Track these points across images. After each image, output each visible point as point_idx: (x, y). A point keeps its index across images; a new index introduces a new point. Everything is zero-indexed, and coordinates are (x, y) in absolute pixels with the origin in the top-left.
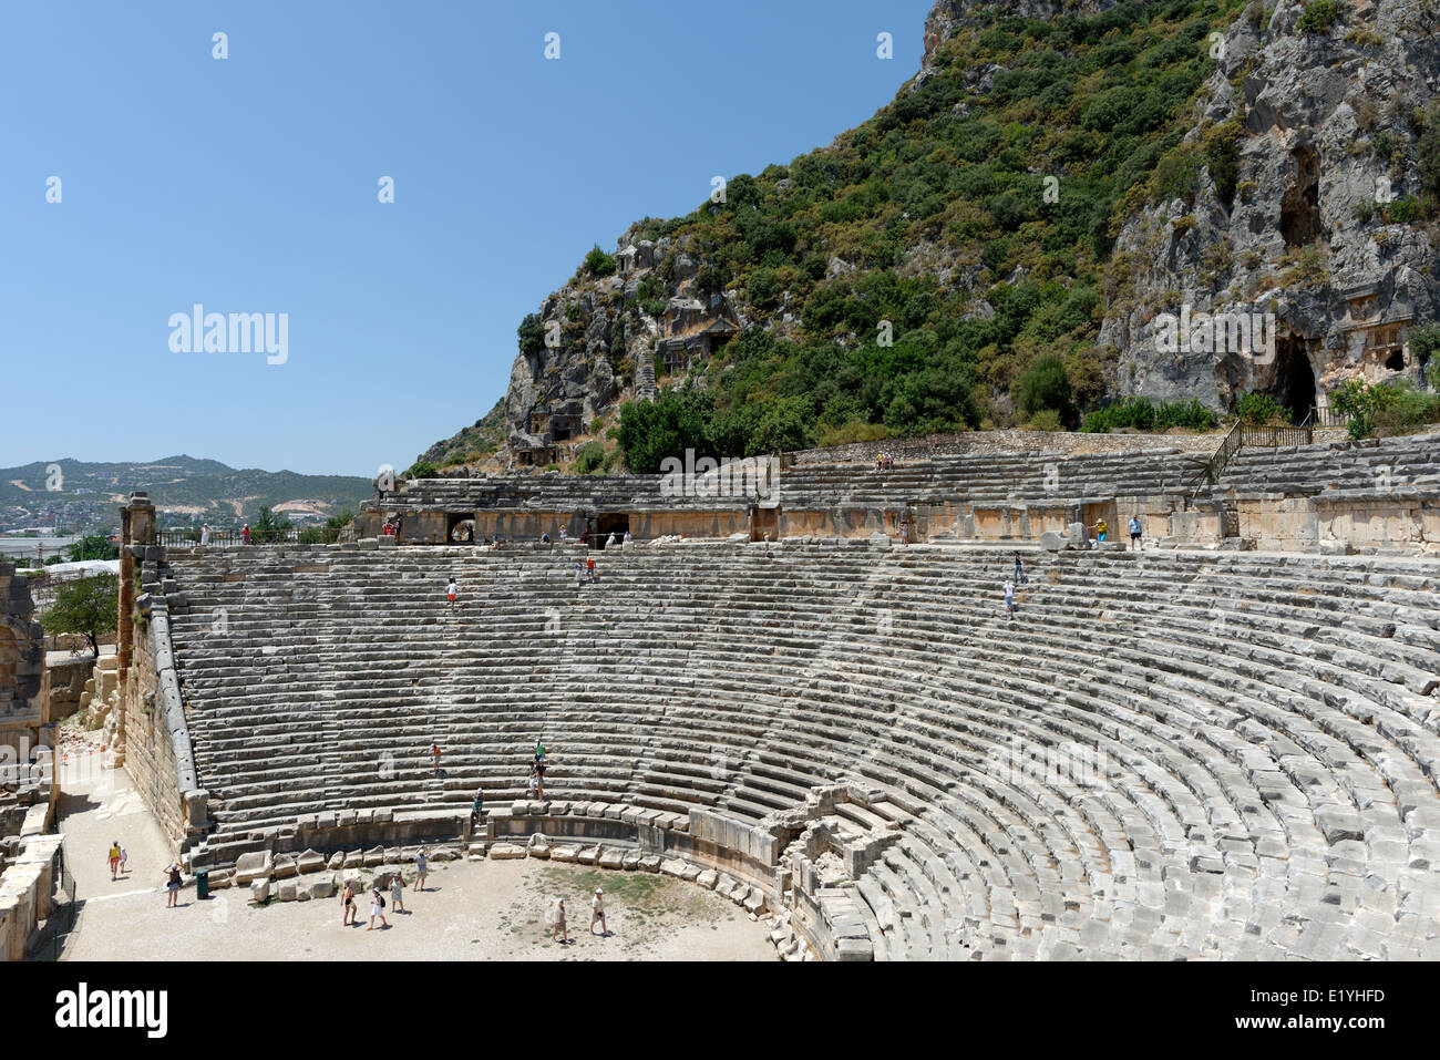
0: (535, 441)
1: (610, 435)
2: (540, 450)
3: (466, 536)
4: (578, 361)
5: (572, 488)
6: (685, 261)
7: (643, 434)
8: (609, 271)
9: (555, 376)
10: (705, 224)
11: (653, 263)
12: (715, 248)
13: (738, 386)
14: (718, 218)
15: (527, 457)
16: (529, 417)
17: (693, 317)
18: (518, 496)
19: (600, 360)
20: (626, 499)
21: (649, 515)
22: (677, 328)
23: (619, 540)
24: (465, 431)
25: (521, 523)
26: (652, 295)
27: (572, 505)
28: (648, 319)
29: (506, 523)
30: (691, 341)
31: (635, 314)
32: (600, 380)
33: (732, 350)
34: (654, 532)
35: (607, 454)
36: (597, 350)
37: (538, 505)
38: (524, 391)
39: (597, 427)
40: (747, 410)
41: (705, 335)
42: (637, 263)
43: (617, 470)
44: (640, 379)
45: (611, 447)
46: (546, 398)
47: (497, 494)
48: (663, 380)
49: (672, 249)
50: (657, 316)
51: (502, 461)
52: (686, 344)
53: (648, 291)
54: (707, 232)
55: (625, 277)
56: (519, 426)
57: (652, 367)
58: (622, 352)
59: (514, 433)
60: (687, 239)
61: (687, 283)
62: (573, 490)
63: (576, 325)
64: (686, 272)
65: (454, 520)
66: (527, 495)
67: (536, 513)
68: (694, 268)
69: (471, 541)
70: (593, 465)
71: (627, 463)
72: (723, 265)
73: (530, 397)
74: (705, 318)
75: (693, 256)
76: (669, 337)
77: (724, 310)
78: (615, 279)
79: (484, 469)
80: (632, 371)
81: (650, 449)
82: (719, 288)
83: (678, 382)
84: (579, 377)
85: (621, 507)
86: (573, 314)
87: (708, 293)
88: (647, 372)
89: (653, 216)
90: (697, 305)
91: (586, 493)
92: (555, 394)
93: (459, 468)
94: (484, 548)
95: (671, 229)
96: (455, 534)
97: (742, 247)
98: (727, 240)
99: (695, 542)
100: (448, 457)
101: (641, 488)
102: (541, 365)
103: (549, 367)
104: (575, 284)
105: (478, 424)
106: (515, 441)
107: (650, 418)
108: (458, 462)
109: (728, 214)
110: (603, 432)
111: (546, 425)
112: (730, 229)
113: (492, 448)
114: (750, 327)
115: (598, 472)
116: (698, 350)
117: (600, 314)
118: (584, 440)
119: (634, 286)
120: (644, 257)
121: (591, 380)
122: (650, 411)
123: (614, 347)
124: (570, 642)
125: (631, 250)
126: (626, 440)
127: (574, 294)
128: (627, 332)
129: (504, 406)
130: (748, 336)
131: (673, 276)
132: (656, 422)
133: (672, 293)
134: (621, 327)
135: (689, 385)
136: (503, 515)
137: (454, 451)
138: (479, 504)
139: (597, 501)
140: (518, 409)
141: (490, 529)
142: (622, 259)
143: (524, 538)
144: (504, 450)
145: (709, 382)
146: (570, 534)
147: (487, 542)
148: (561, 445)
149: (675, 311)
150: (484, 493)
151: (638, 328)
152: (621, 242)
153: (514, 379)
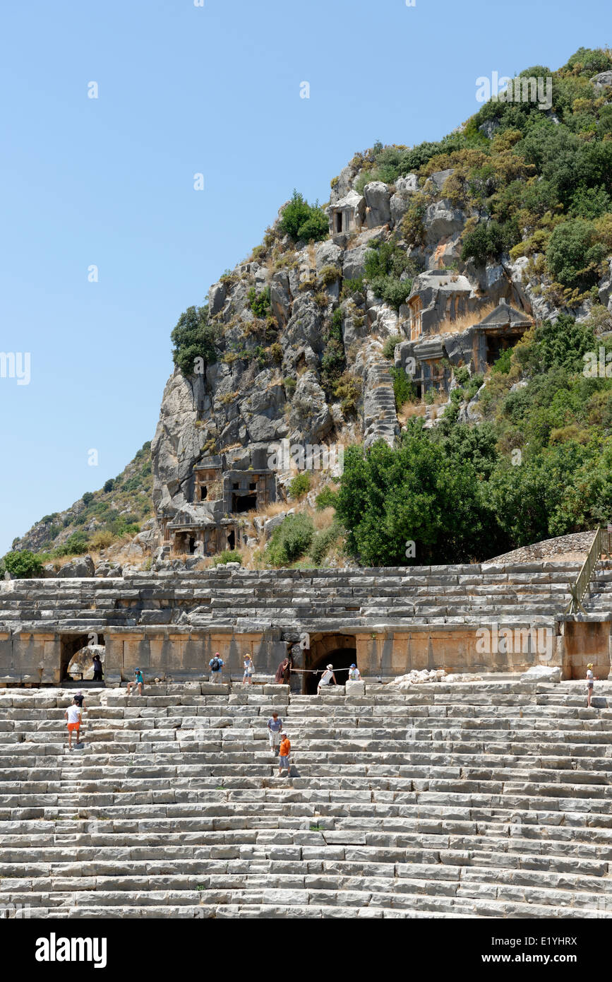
0: (201, 514)
1: (322, 502)
2: (208, 529)
3: (89, 672)
4: (270, 381)
5: (262, 590)
6: (441, 212)
7: (379, 501)
8: (318, 234)
9: (232, 407)
10: (472, 151)
11: (389, 219)
12: (491, 190)
13: (535, 416)
14: (496, 140)
15: (186, 541)
16: (191, 474)
17: (458, 303)
18: (174, 605)
19: (305, 378)
20: (351, 609)
21: (390, 636)
22: (430, 323)
23: (341, 678)
24: (88, 499)
25: (179, 650)
26: (388, 269)
27: (262, 620)
28: (382, 310)
29: (156, 649)
30: (454, 343)
31: (361, 302)
32: (305, 412)
33: (524, 356)
34: (398, 663)
35: (318, 535)
36: (300, 362)
37: (206, 620)
38: (182, 432)
39: (301, 489)
40: (551, 456)
41: (477, 333)
42: (363, 219)
43: (336, 561)
44: (370, 408)
45: (325, 521)
46: (218, 442)
47: (140, 601)
48: (410, 408)
49: (421, 194)
50: (398, 303)
51: (148, 548)
52: (445, 349)
53: (382, 264)
54: (478, 164)
55: (344, 243)
56: (175, 489)
57: (389, 387)
58: (339, 365)
59: (166, 500)
60: (445, 178)
61: (446, 249)
62: (264, 594)
63: (265, 323)
64: (444, 232)
65: (72, 645)
66: (188, 603)
67: (203, 633)
68: (458, 224)
69: (98, 679)
70: (294, 553)
71: (352, 549)
72: (504, 217)
73: (191, 443)
74: (478, 305)
75: (457, 204)
76: (418, 337)
77: (510, 291)
78: (328, 246)
79: (118, 561)
80: (357, 395)
81: (389, 524)
82: (499, 253)
83: (433, 412)
84: (271, 407)
85: (344, 623)
86: (260, 305)
87: (481, 264)
88: (382, 396)
89: (388, 142)
90: (464, 283)
91: (284, 598)
92: (232, 437)
93: (80, 560)
94: (120, 692)
95: (418, 162)
96: (73, 668)
97: (537, 187)
98: (511, 176)
99: (468, 680)
100: (60, 542)
101: (376, 591)
102: (208, 387)
103: (223, 392)
104: (262, 256)
105: (109, 487)
106: (168, 514)
107: (388, 473)
108: (78, 550)
109: (512, 132)
110: (312, 497)
111: (218, 488)
112: (516, 158)
113: (131, 525)
114: (553, 318)
115: (304, 564)
116: (465, 358)
117: (304, 304)
118: (279, 510)
119: (359, 256)
120: (374, 208)
121: (290, 412)
122: (389, 462)
123: (327, 357)
124: (261, 850)
125: (353, 199)
126: (351, 510)
127: (262, 272)
128: (348, 332)
129: (150, 456)
130: (550, 332)
131: (422, 237)
132: (399, 479)
133: (421, 266)
134: (339, 324)
135: (453, 416)
136: (150, 636)
137: (71, 531)
138: (112, 619)
139: (302, 613)
140: (173, 461)
141: (130, 660)
142: (339, 215)
143: (184, 675)
144: (150, 529)
145: (487, 411)
146: (260, 668)
147: (124, 682)
148: (244, 519)
149: (426, 295)
150: (118, 602)
151: (367, 325)
152: (336, 185)
153: (166, 412)
